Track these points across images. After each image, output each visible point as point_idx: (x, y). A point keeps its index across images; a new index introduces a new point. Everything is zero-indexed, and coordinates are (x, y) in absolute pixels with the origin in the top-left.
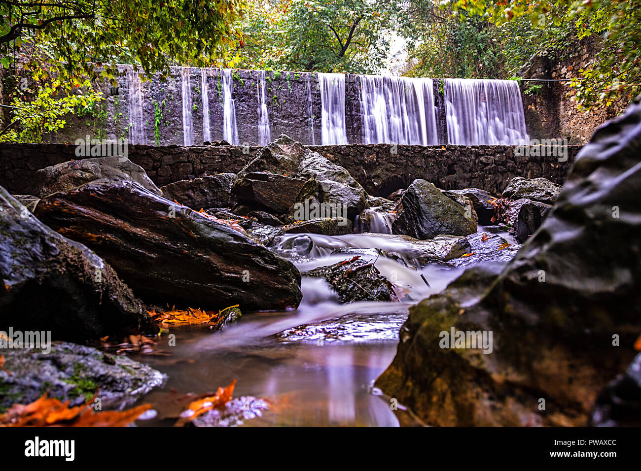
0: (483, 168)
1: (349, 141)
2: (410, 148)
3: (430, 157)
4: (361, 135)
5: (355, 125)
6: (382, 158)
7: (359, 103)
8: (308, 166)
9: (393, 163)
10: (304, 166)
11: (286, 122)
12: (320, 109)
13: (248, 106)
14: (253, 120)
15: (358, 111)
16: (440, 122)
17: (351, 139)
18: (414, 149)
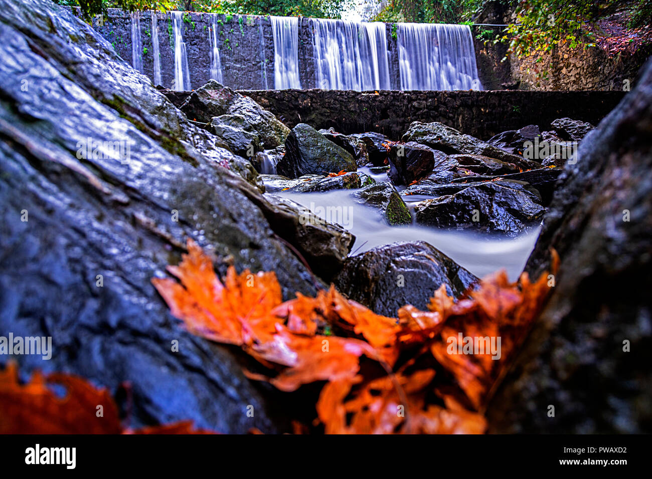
0: (415, 113)
1: (302, 85)
2: (344, 93)
3: (364, 102)
4: (314, 79)
5: (308, 70)
6: (317, 103)
7: (312, 47)
8: (236, 110)
9: (327, 108)
10: (232, 110)
11: (238, 66)
12: (273, 53)
13: (200, 49)
14: (205, 64)
15: (311, 55)
16: (393, 66)
17: (304, 83)
18: (348, 94)
